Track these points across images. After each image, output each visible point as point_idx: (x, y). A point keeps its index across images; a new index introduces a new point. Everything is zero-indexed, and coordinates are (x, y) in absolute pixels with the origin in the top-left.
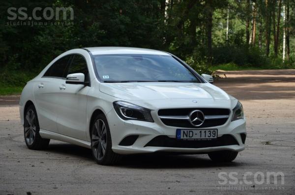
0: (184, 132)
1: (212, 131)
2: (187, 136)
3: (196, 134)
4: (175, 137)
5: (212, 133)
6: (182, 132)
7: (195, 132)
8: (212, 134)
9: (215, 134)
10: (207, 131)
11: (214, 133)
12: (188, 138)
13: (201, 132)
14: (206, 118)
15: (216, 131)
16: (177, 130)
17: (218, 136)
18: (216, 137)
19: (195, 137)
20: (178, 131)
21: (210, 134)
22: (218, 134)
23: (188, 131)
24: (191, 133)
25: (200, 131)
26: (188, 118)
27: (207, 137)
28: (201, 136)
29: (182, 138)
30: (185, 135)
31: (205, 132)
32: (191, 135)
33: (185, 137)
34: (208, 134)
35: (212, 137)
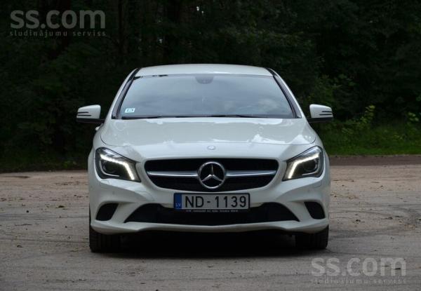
0: (187, 198)
1: (238, 197)
2: (192, 205)
3: (209, 202)
4: (172, 207)
5: (238, 201)
6: (183, 198)
7: (206, 198)
8: (239, 203)
9: (245, 202)
10: (229, 198)
11: (243, 200)
12: (195, 208)
13: (217, 198)
14: (229, 175)
15: (247, 197)
16: (176, 195)
17: (252, 206)
18: (246, 207)
19: (207, 207)
20: (177, 197)
21: (235, 201)
22: (252, 202)
23: (195, 196)
24: (200, 200)
25: (216, 196)
26: (195, 175)
27: (229, 207)
28: (218, 206)
29: (184, 208)
30: (189, 204)
31: (226, 198)
32: (200, 203)
33: (189, 207)
34: (231, 202)
35: (238, 207)
